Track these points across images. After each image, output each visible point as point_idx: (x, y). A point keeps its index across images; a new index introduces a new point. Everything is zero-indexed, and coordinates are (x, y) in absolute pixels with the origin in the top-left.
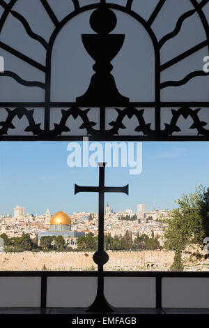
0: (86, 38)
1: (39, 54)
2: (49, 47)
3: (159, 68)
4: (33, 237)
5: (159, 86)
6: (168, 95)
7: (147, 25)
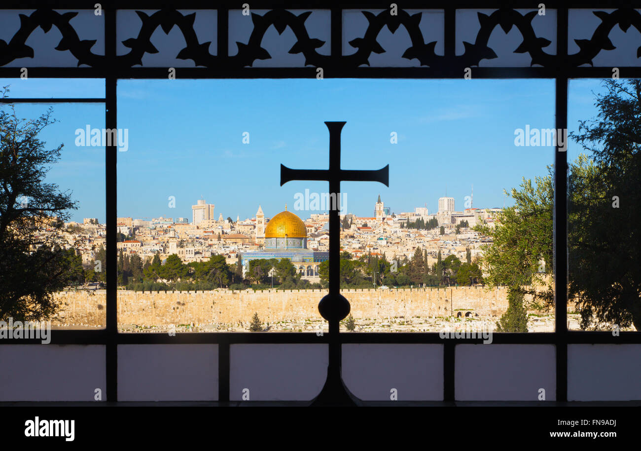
4: (231, 261)
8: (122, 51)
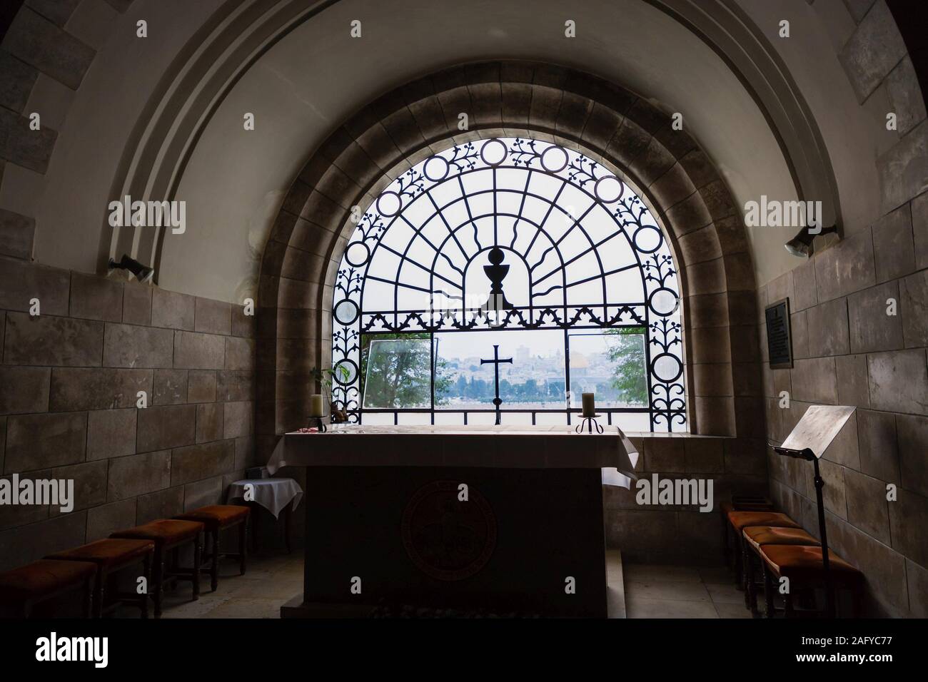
0: (486, 268)
1: (457, 279)
2: (464, 274)
3: (531, 285)
5: (531, 296)
6: (537, 301)
7: (523, 258)
8: (435, 325)
